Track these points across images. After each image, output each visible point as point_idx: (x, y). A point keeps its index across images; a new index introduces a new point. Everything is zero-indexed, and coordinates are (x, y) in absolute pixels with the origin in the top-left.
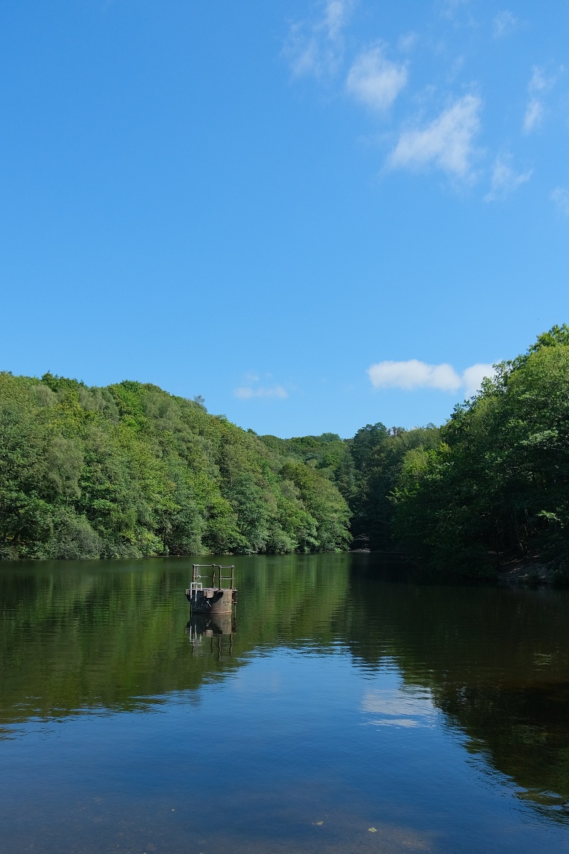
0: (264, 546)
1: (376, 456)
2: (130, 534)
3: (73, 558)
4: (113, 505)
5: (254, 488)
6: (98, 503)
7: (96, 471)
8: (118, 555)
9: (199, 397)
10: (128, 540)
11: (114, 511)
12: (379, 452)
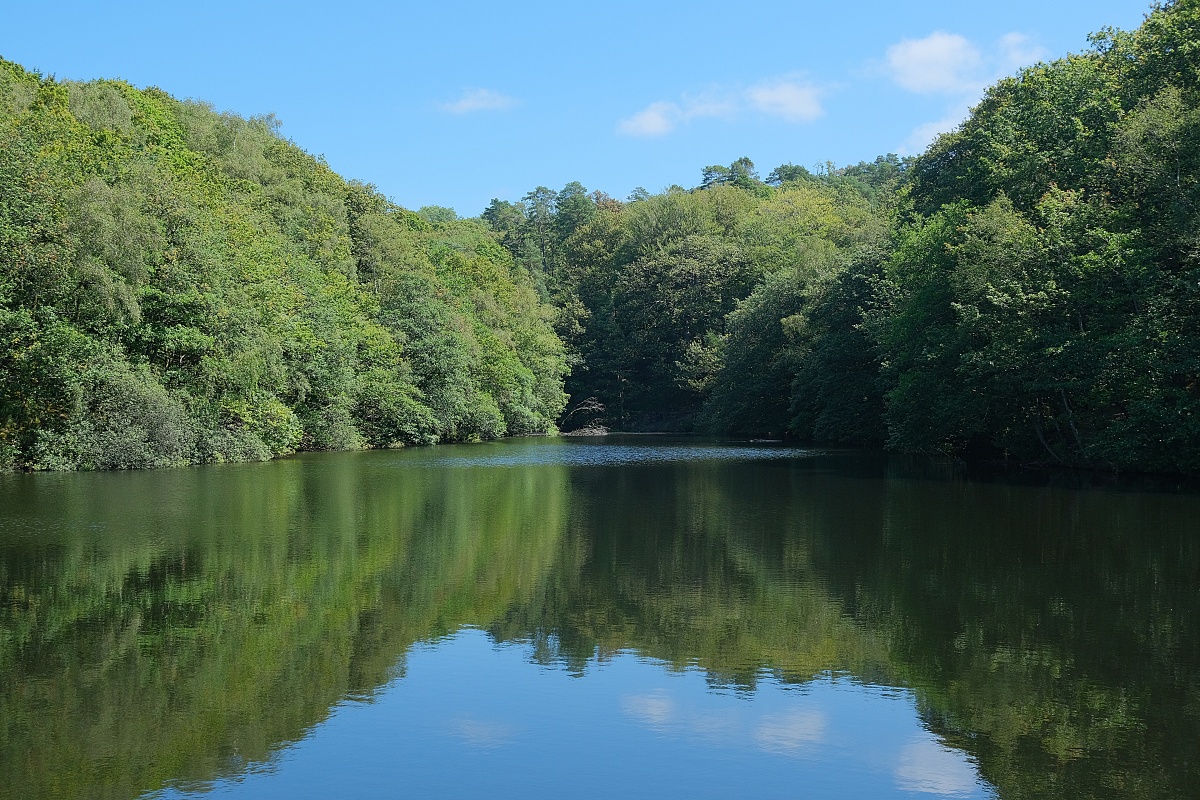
0: (454, 427)
1: (586, 246)
2: (242, 408)
3: (137, 467)
4: (207, 341)
5: (434, 305)
6: (179, 336)
7: (168, 261)
8: (218, 455)
9: (270, 117)
10: (237, 419)
11: (211, 353)
12: (590, 237)
